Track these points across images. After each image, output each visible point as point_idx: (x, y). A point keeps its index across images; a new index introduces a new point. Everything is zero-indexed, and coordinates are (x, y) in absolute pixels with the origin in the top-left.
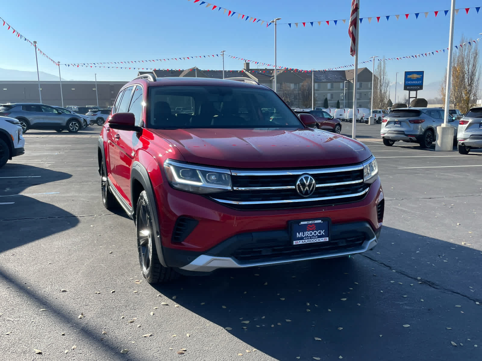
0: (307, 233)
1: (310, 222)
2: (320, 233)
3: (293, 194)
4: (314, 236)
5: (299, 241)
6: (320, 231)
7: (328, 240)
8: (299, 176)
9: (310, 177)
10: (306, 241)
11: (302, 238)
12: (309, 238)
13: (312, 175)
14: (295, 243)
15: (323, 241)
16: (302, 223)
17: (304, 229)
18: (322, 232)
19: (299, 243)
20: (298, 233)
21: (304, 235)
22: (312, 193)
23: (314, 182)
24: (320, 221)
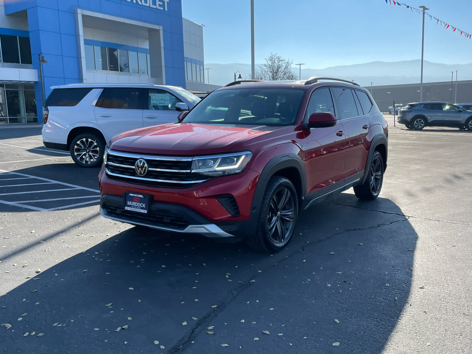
0: (134, 203)
1: (136, 195)
2: (142, 205)
3: (133, 172)
4: (138, 207)
5: (129, 208)
6: (142, 204)
7: (146, 212)
8: (137, 159)
9: (143, 161)
10: (133, 209)
11: (130, 206)
12: (135, 207)
13: (146, 160)
14: (126, 208)
15: (143, 212)
16: (131, 195)
17: (133, 199)
18: (144, 206)
19: (129, 209)
20: (128, 202)
21: (132, 204)
22: (145, 174)
23: (146, 165)
24: (141, 196)
